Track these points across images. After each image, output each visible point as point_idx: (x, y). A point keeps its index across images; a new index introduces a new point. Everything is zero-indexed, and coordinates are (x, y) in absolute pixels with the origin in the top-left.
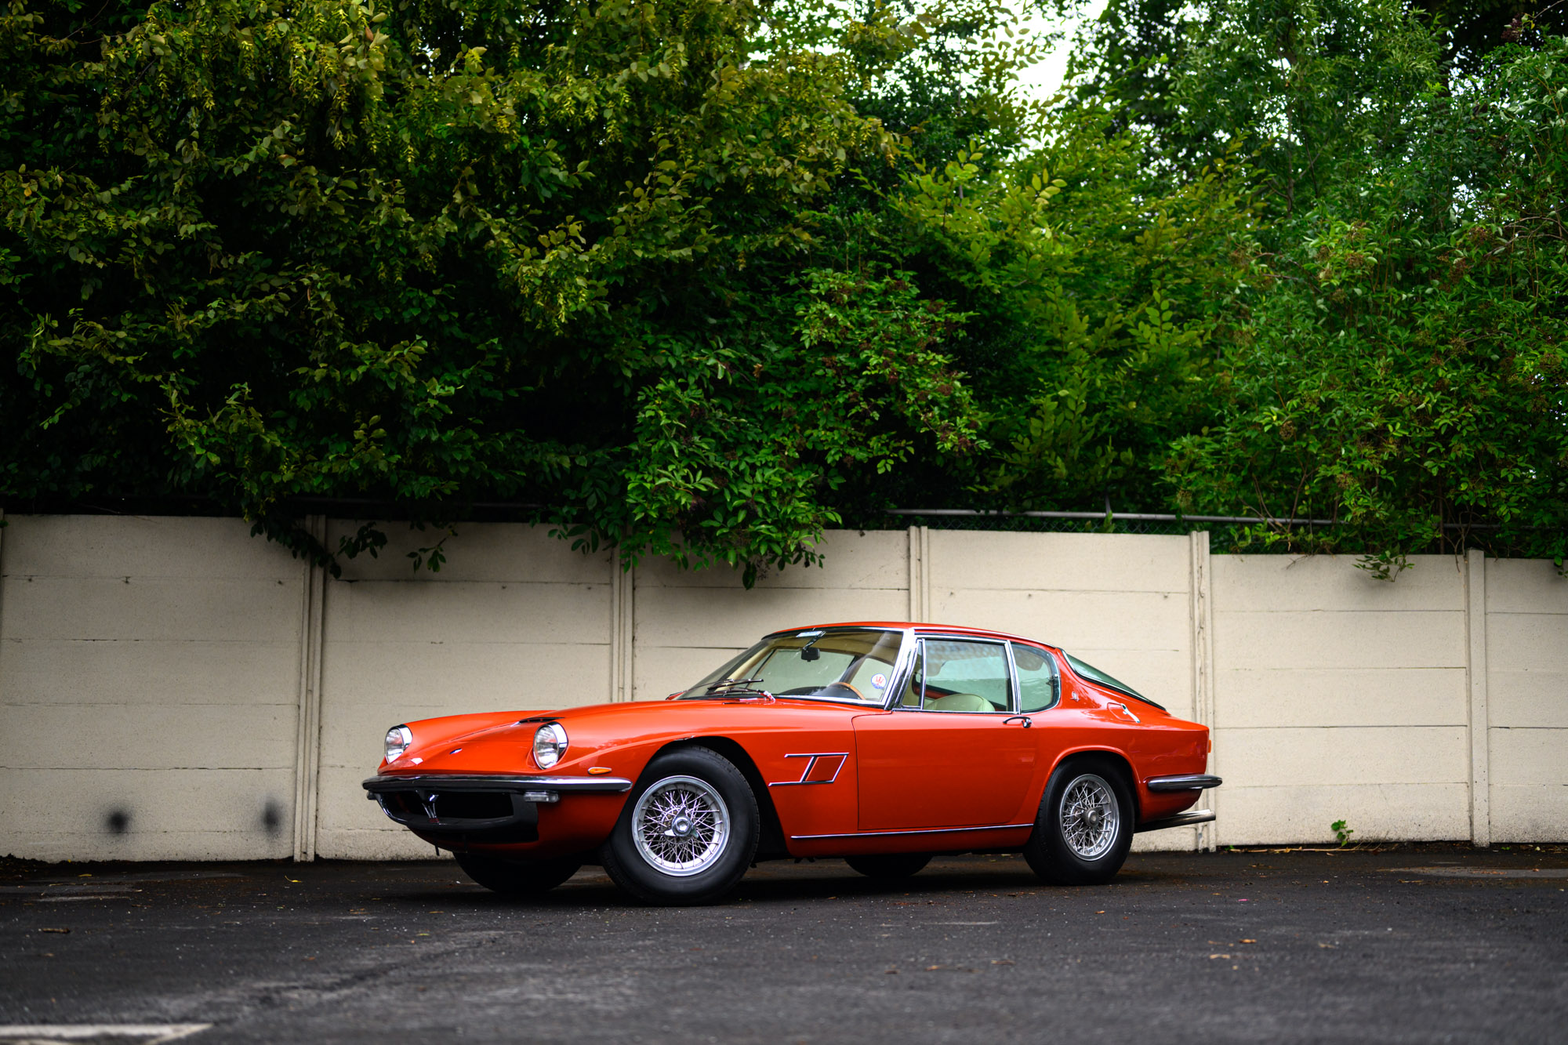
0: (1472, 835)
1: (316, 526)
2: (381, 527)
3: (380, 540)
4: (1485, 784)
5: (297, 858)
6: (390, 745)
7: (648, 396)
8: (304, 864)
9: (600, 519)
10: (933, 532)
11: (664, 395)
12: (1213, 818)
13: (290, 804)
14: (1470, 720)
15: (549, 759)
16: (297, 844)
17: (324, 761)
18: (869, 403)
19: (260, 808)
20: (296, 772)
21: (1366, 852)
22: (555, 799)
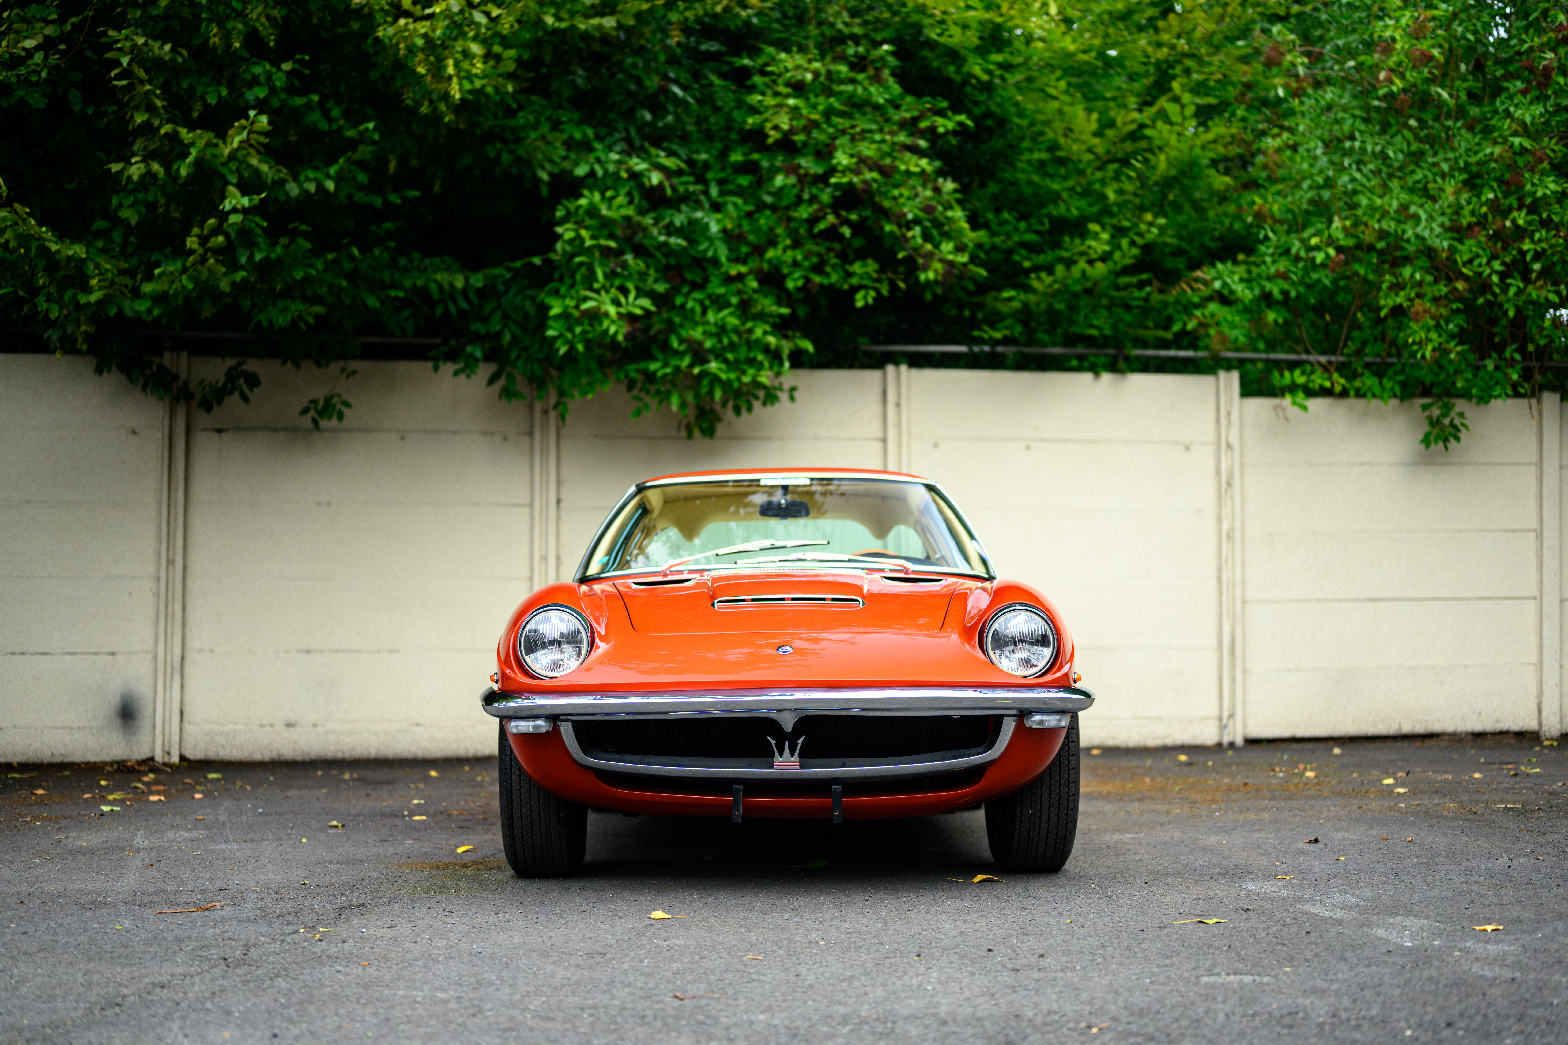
0: (1540, 724)
1: (176, 363)
2: (252, 366)
3: (253, 381)
4: (1557, 666)
5: (159, 760)
8: (166, 766)
10: (914, 372)
13: (149, 695)
14: (1541, 592)
16: (159, 742)
17: (190, 644)
18: (838, 216)
19: (114, 700)
20: (155, 658)
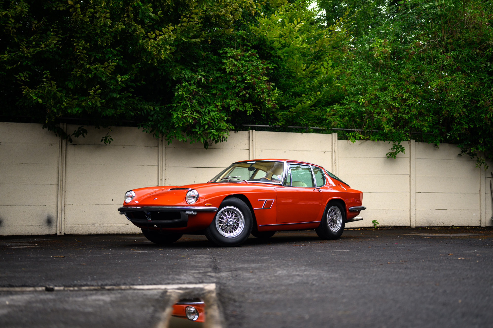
0: (411, 224)
1: (63, 126)
2: (85, 127)
3: (85, 131)
4: (415, 209)
5: (58, 234)
6: (127, 197)
7: (179, 87)
8: (60, 236)
9: (160, 126)
10: (256, 132)
11: (184, 87)
12: (362, 219)
13: (56, 217)
14: (411, 190)
15: (192, 201)
16: (58, 229)
17: (66, 203)
18: (246, 92)
19: (46, 218)
20: (57, 206)
21: (382, 230)
22: (195, 213)
